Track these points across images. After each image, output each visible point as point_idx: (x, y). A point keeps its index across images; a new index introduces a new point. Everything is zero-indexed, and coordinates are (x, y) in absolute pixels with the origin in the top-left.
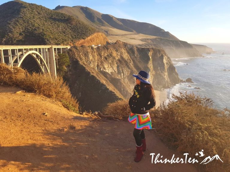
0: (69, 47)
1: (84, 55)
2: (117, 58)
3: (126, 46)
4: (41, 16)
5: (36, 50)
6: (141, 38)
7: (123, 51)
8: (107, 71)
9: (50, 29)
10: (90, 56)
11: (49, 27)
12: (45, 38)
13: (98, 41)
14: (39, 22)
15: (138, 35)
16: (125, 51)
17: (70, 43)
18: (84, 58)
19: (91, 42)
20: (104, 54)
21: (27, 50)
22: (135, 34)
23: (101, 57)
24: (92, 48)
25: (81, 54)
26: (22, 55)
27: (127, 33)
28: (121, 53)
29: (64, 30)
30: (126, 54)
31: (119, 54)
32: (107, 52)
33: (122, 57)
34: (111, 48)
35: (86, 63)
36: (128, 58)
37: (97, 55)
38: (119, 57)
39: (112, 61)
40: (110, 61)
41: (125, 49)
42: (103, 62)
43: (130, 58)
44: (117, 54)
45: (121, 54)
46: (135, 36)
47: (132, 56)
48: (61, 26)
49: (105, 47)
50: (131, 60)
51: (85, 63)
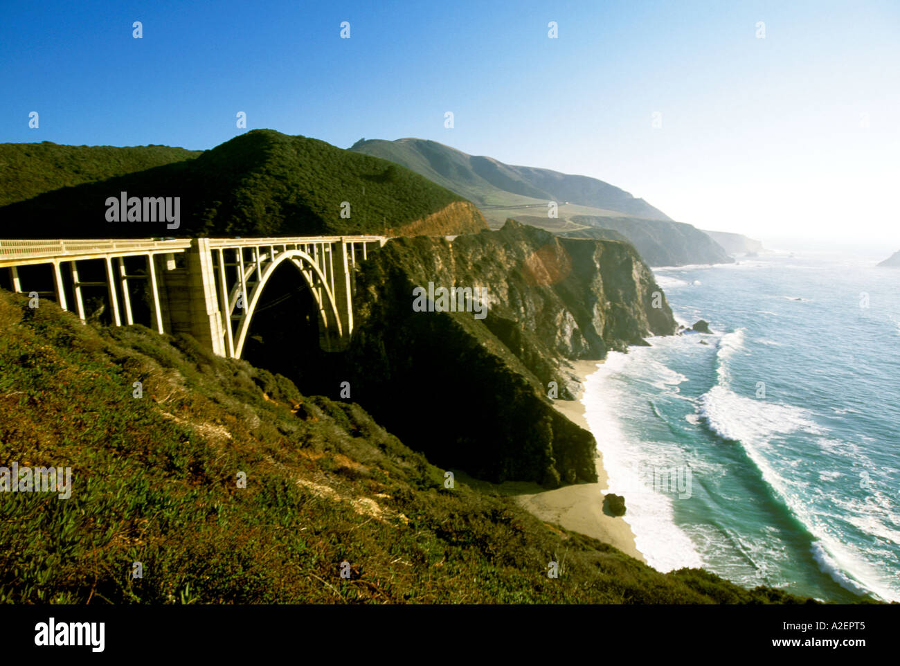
0: (384, 240)
2: (508, 268)
3: (531, 235)
7: (525, 247)
10: (438, 261)
13: (457, 222)
16: (531, 248)
17: (386, 231)
18: (421, 267)
20: (475, 255)
21: (279, 249)
23: (465, 263)
24: (443, 241)
26: (268, 261)
28: (520, 253)
30: (533, 255)
31: (512, 255)
32: (482, 251)
33: (521, 265)
34: (491, 241)
36: (539, 265)
37: (455, 259)
38: (513, 263)
39: (495, 275)
40: (490, 275)
41: (529, 242)
42: (469, 277)
43: (542, 265)
44: (509, 257)
45: (518, 255)
47: (548, 262)
49: (478, 239)
50: (547, 272)
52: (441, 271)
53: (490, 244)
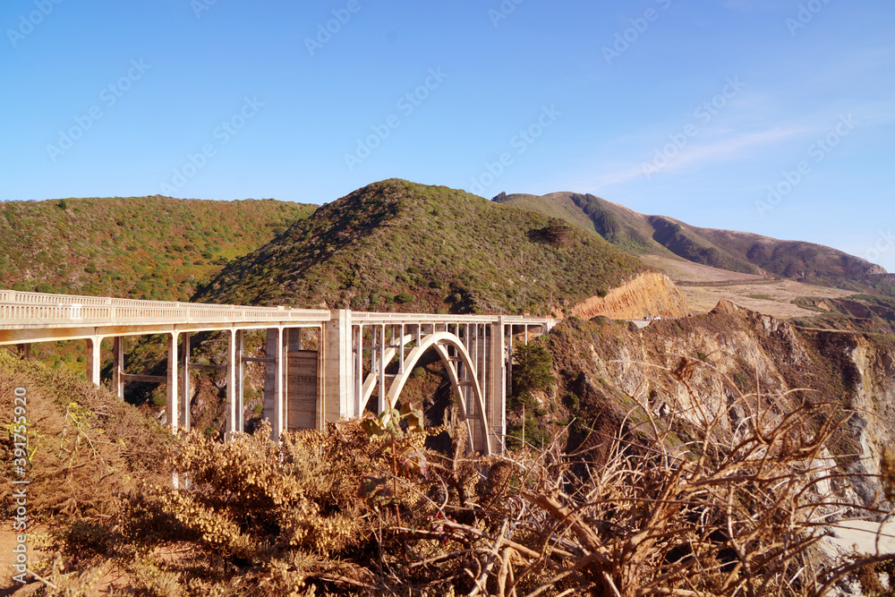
0: (551, 324)
1: (602, 353)
2: (724, 369)
3: (754, 322)
4: (462, 221)
5: (451, 329)
6: (792, 295)
7: (746, 339)
8: (688, 416)
9: (490, 262)
10: (626, 355)
11: (487, 254)
12: (475, 292)
13: (648, 301)
14: (455, 239)
15: (776, 286)
16: (755, 342)
17: (553, 310)
18: (602, 363)
19: (623, 305)
20: (675, 349)
21: (426, 328)
22: (766, 281)
23: (663, 360)
24: (632, 327)
25: (592, 348)
26: (414, 343)
27: (737, 278)
28: (740, 350)
29: (536, 264)
30: (758, 352)
31: (731, 351)
32: (685, 343)
33: (742, 364)
34: (699, 329)
35: (610, 384)
36: (767, 368)
37: (649, 353)
38: (731, 363)
39: (706, 379)
40: (699, 380)
41: (751, 332)
42: (670, 381)
43: (773, 369)
44: (725, 354)
45: (738, 352)
46: (766, 286)
47: (782, 363)
48: (522, 252)
49: (679, 324)
50: (780, 378)
51: (607, 380)
52: (631, 371)
53: (697, 333)
